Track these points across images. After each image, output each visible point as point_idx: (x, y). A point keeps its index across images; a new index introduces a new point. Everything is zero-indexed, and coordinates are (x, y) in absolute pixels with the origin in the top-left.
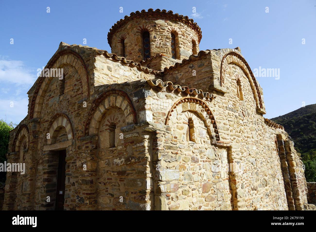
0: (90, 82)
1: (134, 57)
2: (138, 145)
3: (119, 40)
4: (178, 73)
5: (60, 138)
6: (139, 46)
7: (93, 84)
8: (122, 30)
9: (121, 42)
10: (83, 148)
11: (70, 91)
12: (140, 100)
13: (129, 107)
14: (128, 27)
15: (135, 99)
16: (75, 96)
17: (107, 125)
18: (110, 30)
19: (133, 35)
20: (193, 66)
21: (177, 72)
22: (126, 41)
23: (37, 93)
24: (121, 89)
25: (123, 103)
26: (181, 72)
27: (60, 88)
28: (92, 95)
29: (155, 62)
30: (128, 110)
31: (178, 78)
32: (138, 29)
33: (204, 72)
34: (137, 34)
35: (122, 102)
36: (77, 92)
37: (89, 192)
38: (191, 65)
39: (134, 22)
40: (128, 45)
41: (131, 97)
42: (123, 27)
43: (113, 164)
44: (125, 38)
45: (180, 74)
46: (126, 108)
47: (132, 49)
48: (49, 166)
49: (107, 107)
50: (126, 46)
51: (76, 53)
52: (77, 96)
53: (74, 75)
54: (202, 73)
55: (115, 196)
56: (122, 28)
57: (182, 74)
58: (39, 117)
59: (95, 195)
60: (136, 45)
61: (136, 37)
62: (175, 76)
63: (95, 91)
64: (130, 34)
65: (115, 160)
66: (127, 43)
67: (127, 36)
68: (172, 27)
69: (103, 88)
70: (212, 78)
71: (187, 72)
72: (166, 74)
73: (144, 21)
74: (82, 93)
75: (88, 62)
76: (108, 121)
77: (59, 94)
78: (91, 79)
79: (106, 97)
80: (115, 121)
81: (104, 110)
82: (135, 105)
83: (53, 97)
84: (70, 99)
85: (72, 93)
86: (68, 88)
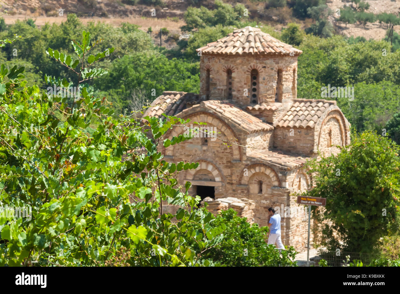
2: (281, 197)
3: (224, 69)
5: (200, 176)
6: (249, 86)
7: (245, 154)
8: (229, 60)
10: (239, 191)
11: (216, 147)
12: (283, 176)
14: (237, 62)
15: (280, 175)
16: (223, 152)
17: (255, 181)
19: (243, 73)
20: (301, 132)
21: (287, 131)
22: (233, 75)
25: (271, 174)
28: (245, 161)
30: (275, 178)
32: (249, 69)
33: (308, 140)
34: (247, 73)
39: (245, 60)
43: (260, 203)
44: (233, 72)
45: (289, 133)
46: (273, 177)
47: (241, 87)
49: (257, 171)
51: (225, 122)
53: (220, 136)
60: (245, 84)
61: (246, 76)
64: (239, 70)
65: (262, 201)
66: (235, 78)
67: (236, 70)
68: (279, 65)
70: (313, 146)
71: (296, 134)
73: (255, 61)
74: (232, 154)
75: (240, 136)
76: (257, 178)
77: (201, 144)
78: (243, 150)
79: (258, 166)
80: (263, 180)
81: (255, 172)
82: (280, 178)
83: (191, 143)
84: (216, 153)
85: (219, 149)
86: (213, 143)
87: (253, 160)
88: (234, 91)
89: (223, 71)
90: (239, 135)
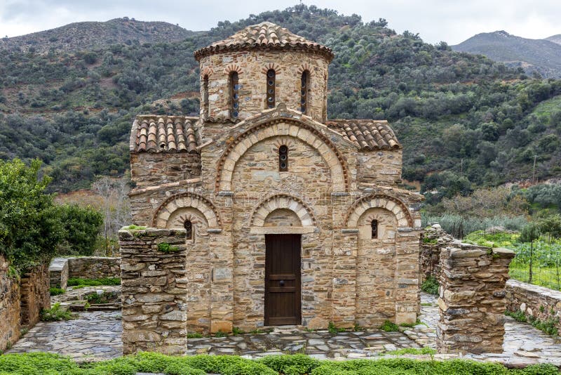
0: (349, 176)
3: (263, 69)
6: (299, 95)
8: (271, 56)
9: (267, 75)
10: (346, 238)
11: (304, 172)
13: (402, 213)
14: (284, 58)
15: (411, 209)
17: (368, 221)
19: (293, 75)
21: (361, 154)
27: (278, 162)
31: (362, 160)
32: (300, 69)
34: (298, 75)
35: (394, 207)
36: (316, 177)
38: (381, 153)
40: (282, 85)
41: (406, 207)
43: (376, 253)
45: (366, 157)
47: (289, 95)
51: (321, 134)
52: (318, 182)
53: (310, 155)
54: (391, 165)
55: (377, 276)
60: (295, 91)
61: (296, 79)
64: (287, 71)
65: (379, 250)
66: (280, 82)
71: (375, 158)
73: (307, 58)
77: (277, 169)
78: (351, 174)
79: (374, 199)
81: (368, 208)
82: (411, 213)
83: (260, 169)
84: (303, 182)
85: (308, 177)
86: (298, 167)
89: (262, 73)
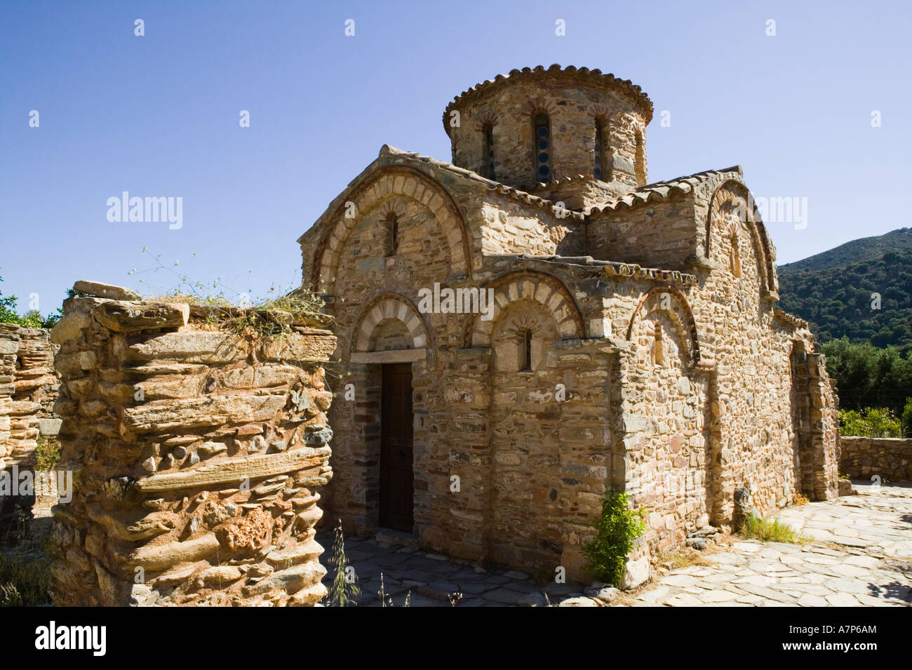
0: (470, 244)
1: (517, 169)
2: (588, 374)
3: (478, 125)
4: (622, 221)
5: (387, 340)
6: (528, 147)
7: (479, 250)
8: (486, 103)
9: (483, 131)
10: (464, 367)
11: (415, 252)
12: (590, 299)
13: (565, 306)
14: (501, 101)
15: (580, 295)
16: (428, 264)
17: (511, 330)
18: (456, 98)
19: (515, 120)
20: (654, 213)
21: (618, 219)
22: (495, 130)
23: (325, 243)
24: (547, 272)
25: (553, 298)
26: (628, 220)
27: (385, 242)
28: (479, 272)
29: (569, 190)
30: (564, 312)
31: (620, 231)
32: (526, 108)
33: (678, 229)
34: (524, 119)
35: (550, 295)
36: (431, 256)
37: (481, 445)
38: (651, 211)
39: (517, 91)
40: (502, 139)
41: (571, 291)
42: (489, 98)
43: (527, 400)
44: (494, 125)
45: (625, 224)
46: (560, 308)
47: (512, 152)
48: (369, 393)
49: (513, 299)
50: (497, 142)
51: (430, 177)
52: (434, 265)
53: (422, 220)
54: (674, 229)
55: (531, 453)
56: (486, 99)
57: (630, 224)
58: (331, 293)
59: (488, 450)
60: (520, 143)
61: (521, 125)
62: (613, 225)
63: (485, 264)
64: (506, 117)
65: (532, 394)
66: (499, 136)
67: (499, 119)
68: (597, 104)
69: (505, 263)
70: (693, 242)
71: (641, 223)
72: (594, 220)
73: (539, 90)
74: (447, 262)
75: (463, 204)
76: (513, 322)
77: (384, 253)
78: (474, 239)
79: (513, 280)
80: (531, 326)
81: (507, 302)
82: (581, 305)
83: (366, 256)
84: (415, 269)
85: (420, 257)
86: (407, 244)
87: (498, 264)
88: (498, 164)
89: (477, 131)
90: (461, 202)
